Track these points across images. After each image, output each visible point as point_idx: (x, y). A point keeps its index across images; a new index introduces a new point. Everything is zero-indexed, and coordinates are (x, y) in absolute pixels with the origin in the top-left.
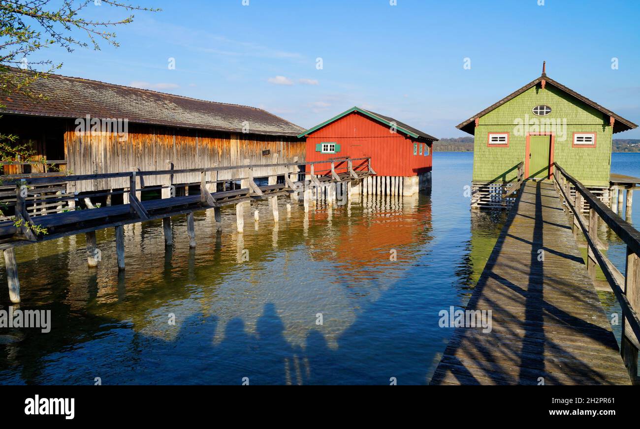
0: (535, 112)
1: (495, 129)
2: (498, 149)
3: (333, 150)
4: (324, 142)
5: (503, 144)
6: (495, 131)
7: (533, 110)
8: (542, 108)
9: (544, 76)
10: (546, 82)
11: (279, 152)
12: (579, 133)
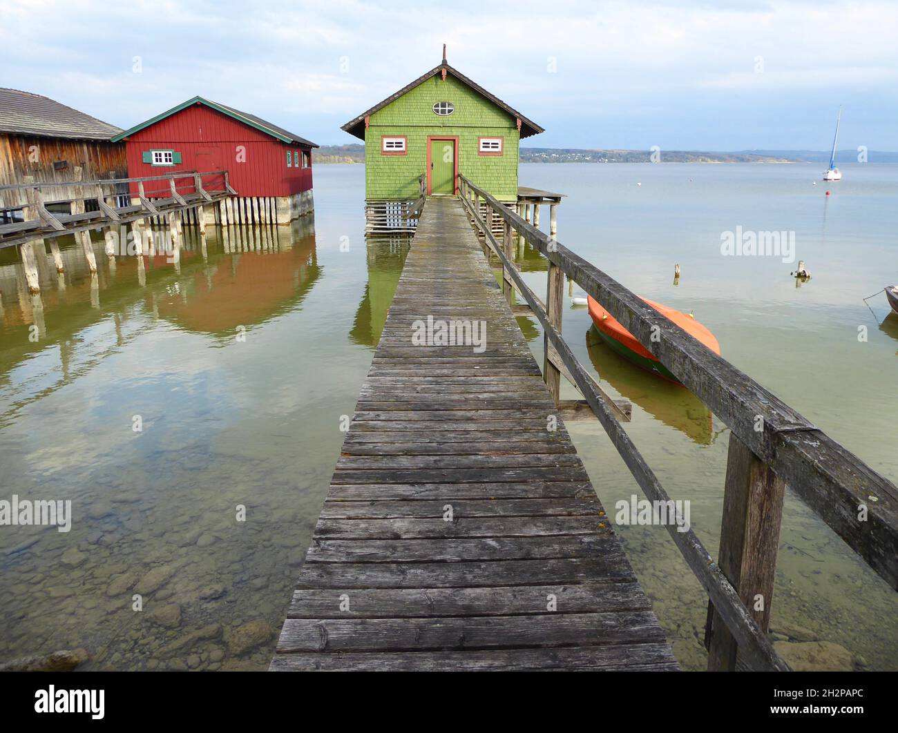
0: (435, 110)
1: (390, 131)
2: (395, 159)
3: (170, 161)
4: (154, 148)
5: (400, 151)
6: (390, 134)
7: (434, 108)
8: (443, 105)
9: (445, 63)
10: (447, 71)
11: (83, 164)
12: (484, 137)
